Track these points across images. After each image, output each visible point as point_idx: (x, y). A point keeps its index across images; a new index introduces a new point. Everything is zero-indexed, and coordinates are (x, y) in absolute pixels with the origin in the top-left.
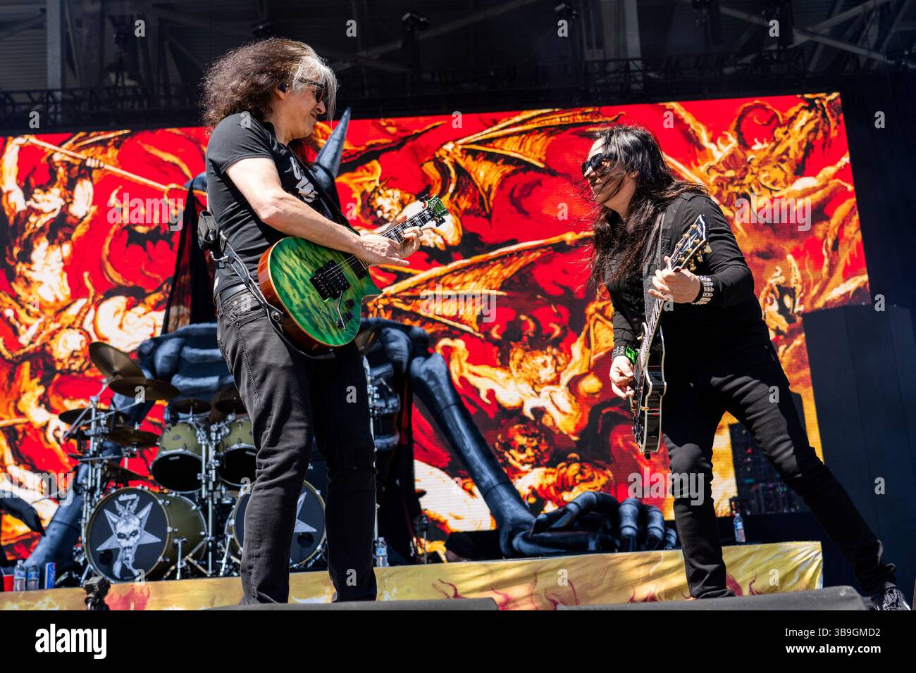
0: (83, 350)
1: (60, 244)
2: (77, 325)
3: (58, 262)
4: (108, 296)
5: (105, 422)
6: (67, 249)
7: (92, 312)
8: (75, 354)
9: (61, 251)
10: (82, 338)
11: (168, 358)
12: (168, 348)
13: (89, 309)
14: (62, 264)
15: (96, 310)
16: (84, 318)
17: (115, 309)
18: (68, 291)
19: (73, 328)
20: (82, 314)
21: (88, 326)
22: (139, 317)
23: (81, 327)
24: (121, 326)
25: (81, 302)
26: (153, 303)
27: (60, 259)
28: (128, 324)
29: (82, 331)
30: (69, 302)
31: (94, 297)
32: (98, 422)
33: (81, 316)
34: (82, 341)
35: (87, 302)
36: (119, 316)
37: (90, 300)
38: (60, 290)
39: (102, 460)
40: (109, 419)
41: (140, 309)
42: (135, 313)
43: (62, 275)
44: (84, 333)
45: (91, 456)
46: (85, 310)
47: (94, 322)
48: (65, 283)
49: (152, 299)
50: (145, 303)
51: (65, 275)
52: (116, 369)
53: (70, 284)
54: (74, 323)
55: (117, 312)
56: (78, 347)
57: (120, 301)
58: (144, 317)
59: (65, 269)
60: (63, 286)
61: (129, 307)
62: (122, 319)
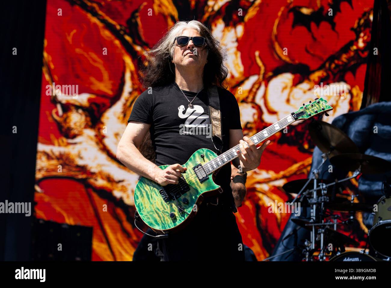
0: (255, 122)
1: (235, 26)
2: (250, 99)
3: (233, 42)
4: (277, 72)
5: (326, 192)
6: (240, 29)
7: (263, 88)
8: (249, 126)
9: (236, 32)
10: (254, 111)
11: (359, 133)
12: (359, 125)
13: (260, 85)
14: (236, 44)
15: (266, 86)
16: (255, 93)
17: (284, 85)
18: (241, 68)
19: (247, 103)
20: (254, 90)
21: (259, 100)
22: (305, 92)
23: (253, 101)
24: (288, 101)
25: (253, 79)
26: (317, 79)
27: (235, 39)
28: (294, 99)
29: (254, 105)
30: (242, 78)
31: (265, 74)
32: (319, 193)
33: (253, 92)
34: (254, 114)
35: (259, 79)
36: (287, 92)
37: (261, 76)
38: (235, 67)
39: (324, 226)
40: (329, 189)
41: (305, 86)
42: (301, 89)
43: (236, 54)
44: (256, 106)
45: (315, 222)
46: (256, 86)
47: (265, 97)
48: (239, 61)
49: (316, 76)
50: (309, 80)
51: (239, 54)
52: (333, 144)
53: (244, 62)
54: (247, 97)
55: (285, 88)
56: (251, 119)
57: (287, 78)
58: (309, 93)
59: (239, 48)
60: (238, 64)
61: (296, 83)
62: (289, 95)
